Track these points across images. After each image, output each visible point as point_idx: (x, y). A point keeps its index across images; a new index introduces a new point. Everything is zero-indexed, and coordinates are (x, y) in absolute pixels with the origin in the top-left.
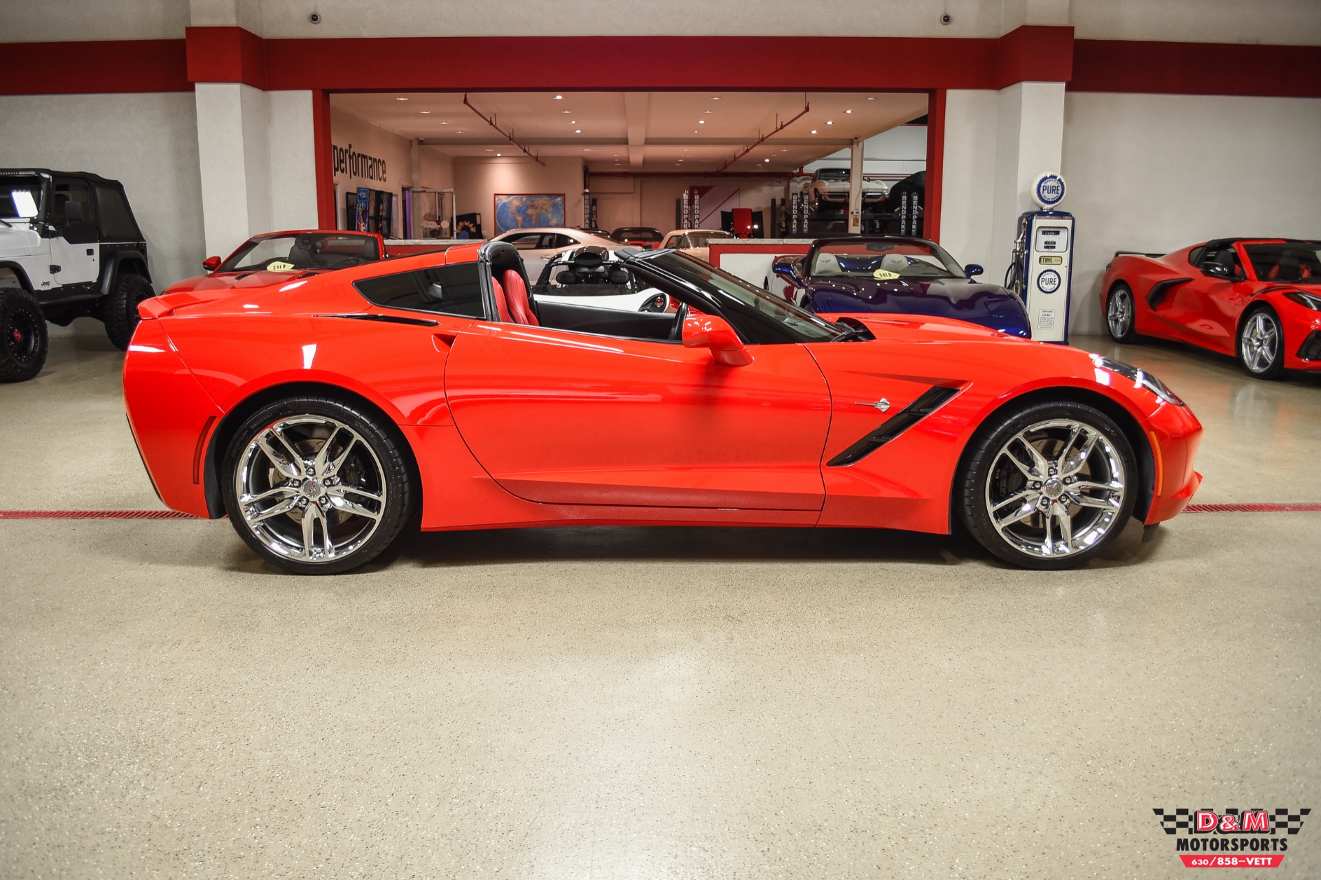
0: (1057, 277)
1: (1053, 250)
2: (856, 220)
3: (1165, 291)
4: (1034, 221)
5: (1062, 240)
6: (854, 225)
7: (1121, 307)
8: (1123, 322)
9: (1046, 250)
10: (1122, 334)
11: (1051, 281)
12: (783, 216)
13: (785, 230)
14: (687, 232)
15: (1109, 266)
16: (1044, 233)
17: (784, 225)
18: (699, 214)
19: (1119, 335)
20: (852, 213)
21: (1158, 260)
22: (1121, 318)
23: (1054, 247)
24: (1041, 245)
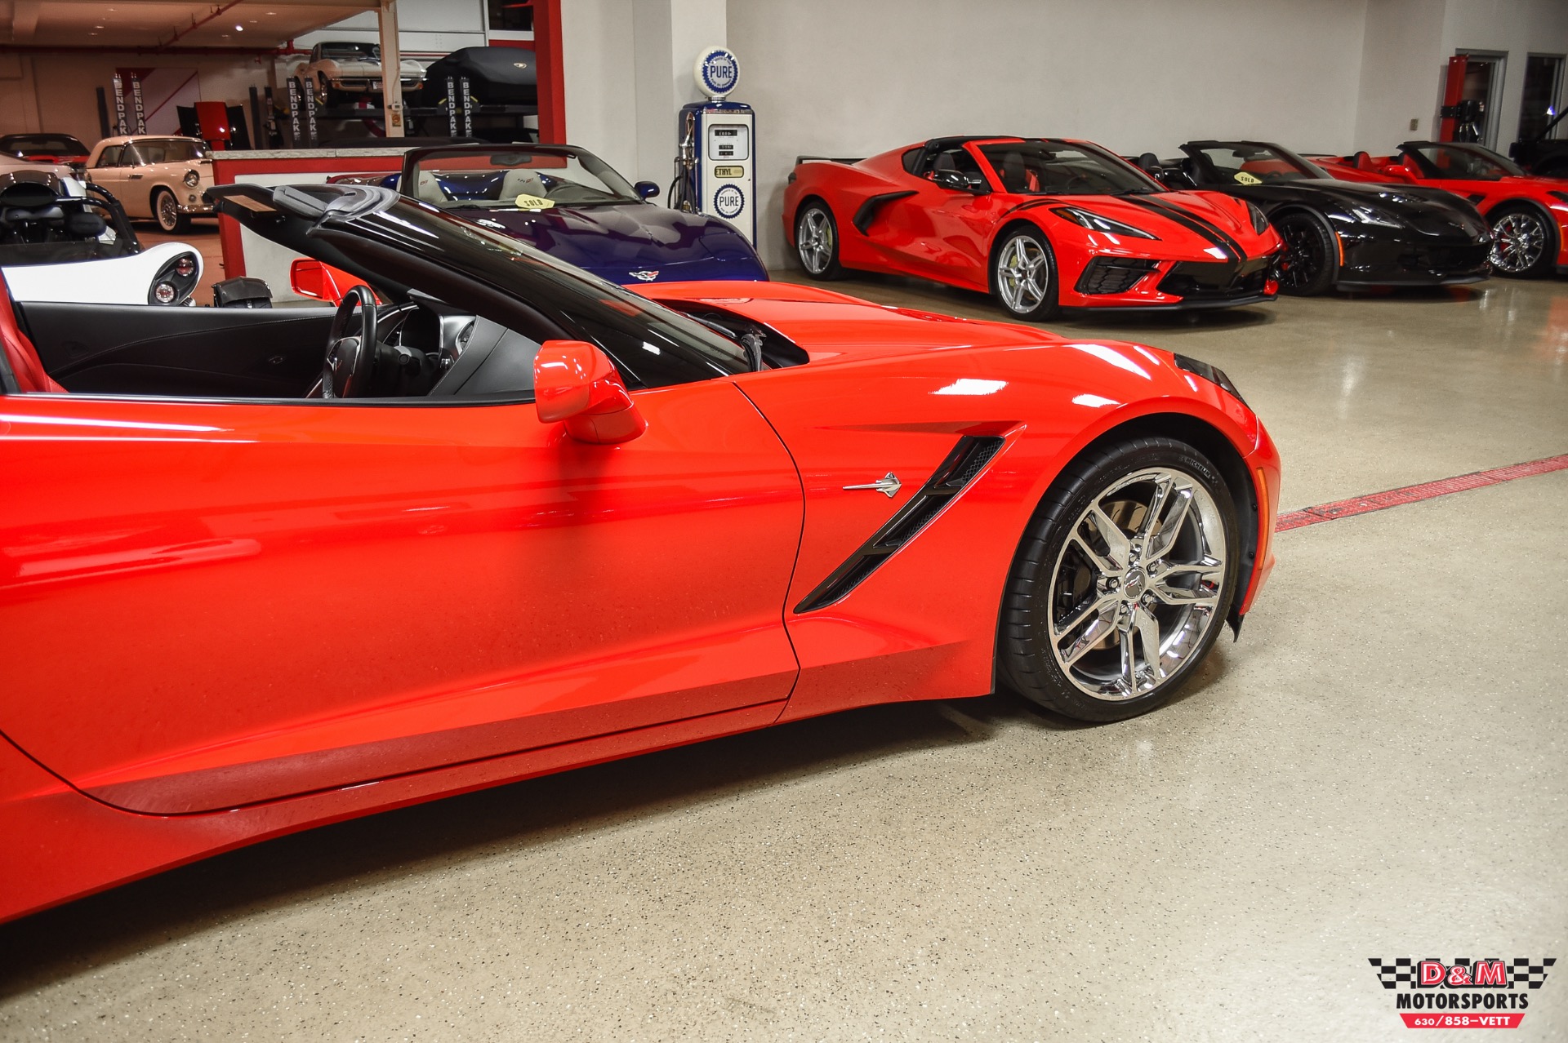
0: (738, 195)
1: (730, 157)
2: (396, 118)
3: (877, 209)
4: (704, 116)
5: (740, 143)
6: (394, 125)
7: (817, 233)
8: (821, 253)
9: (722, 157)
10: (820, 267)
11: (732, 201)
12: (271, 114)
13: (276, 133)
14: (130, 140)
15: (792, 177)
16: (718, 133)
17: (273, 126)
18: (142, 112)
19: (816, 270)
20: (390, 107)
21: (855, 166)
22: (817, 246)
23: (732, 153)
24: (715, 151)
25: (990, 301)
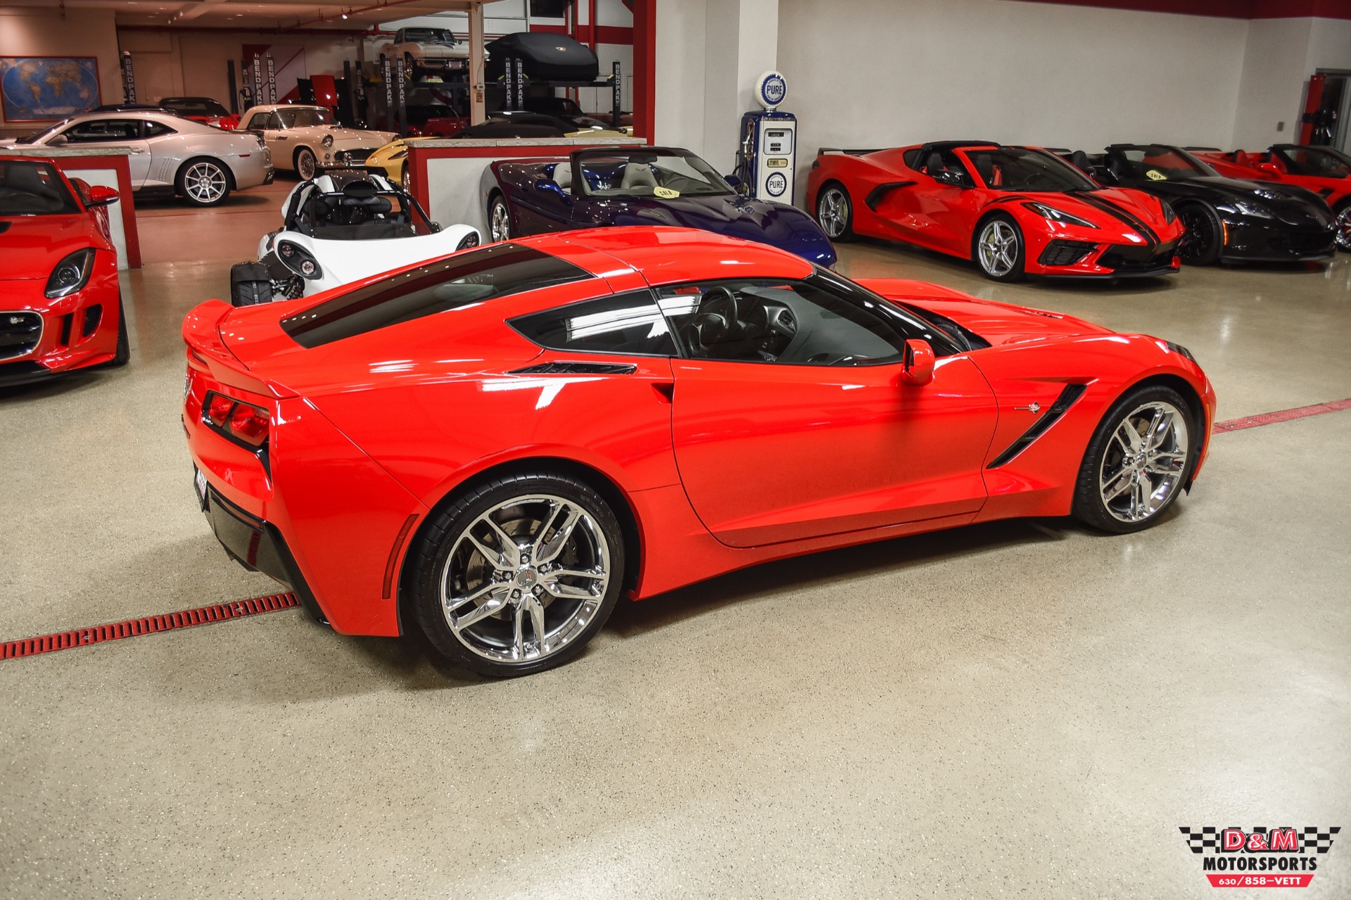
0: (783, 180)
1: (778, 152)
2: (479, 95)
3: (883, 194)
4: (762, 123)
5: (785, 142)
6: (478, 101)
7: (834, 207)
8: (837, 222)
9: (772, 152)
10: (836, 232)
11: (779, 184)
12: (360, 82)
13: (363, 98)
15: (815, 164)
16: (770, 135)
17: (362, 93)
18: (274, 83)
19: (833, 234)
20: (475, 87)
21: (863, 158)
22: (834, 217)
23: (779, 149)
24: (768, 147)
25: (973, 267)
